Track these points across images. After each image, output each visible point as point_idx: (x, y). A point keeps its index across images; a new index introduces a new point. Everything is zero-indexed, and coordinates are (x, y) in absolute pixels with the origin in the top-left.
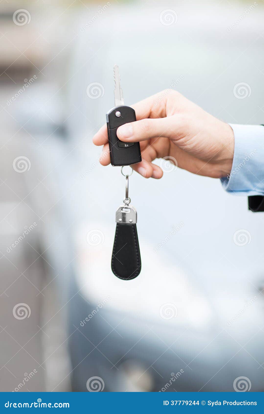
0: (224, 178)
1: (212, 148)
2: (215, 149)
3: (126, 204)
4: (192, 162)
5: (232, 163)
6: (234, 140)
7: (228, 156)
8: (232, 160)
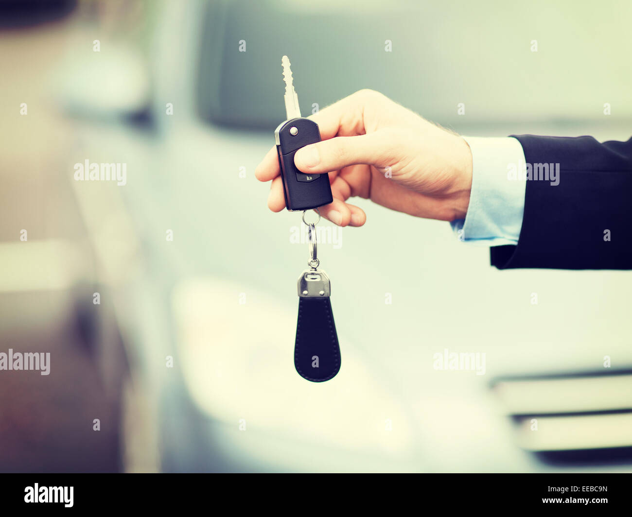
0: (458, 220)
1: (441, 175)
2: (445, 177)
3: (313, 268)
4: (409, 199)
5: (469, 196)
6: (472, 161)
7: (464, 186)
8: (469, 191)
